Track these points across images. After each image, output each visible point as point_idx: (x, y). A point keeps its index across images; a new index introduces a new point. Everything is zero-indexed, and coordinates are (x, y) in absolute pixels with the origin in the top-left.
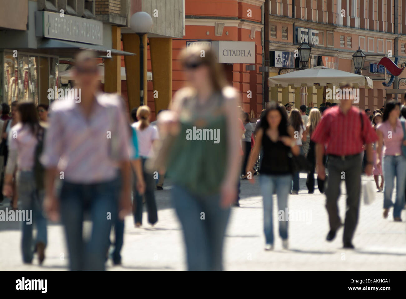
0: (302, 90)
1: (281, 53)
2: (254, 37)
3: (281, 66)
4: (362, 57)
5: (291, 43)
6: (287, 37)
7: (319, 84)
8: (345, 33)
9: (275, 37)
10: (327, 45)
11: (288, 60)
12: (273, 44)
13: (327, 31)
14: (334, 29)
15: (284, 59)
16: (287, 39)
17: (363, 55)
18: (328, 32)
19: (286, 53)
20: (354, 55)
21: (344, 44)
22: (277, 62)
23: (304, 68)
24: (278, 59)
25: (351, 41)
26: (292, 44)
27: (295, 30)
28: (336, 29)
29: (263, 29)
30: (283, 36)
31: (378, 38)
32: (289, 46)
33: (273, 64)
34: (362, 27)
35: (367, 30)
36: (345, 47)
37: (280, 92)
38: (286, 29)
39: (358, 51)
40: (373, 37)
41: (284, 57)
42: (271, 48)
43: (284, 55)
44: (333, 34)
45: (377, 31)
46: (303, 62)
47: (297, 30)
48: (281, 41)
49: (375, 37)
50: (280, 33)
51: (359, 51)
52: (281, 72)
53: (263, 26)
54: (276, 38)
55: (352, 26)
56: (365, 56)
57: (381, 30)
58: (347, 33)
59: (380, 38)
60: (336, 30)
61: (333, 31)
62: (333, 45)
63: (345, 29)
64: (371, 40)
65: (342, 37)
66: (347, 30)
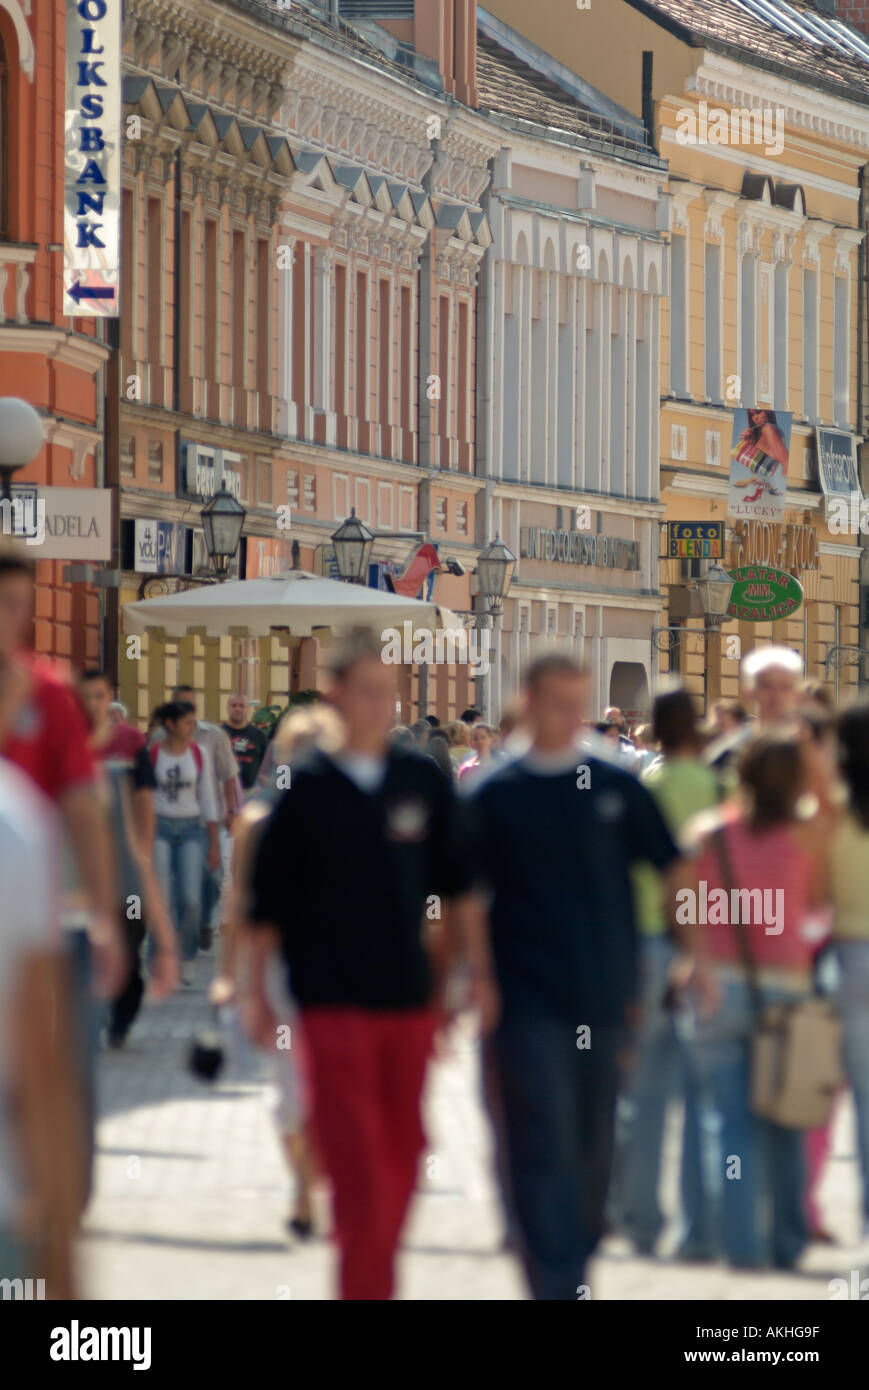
0: (243, 648)
1: (153, 526)
2: (82, 471)
3: (153, 568)
4: (363, 540)
5: (169, 494)
6: (160, 472)
7: (286, 628)
8: (298, 462)
9: (131, 475)
10: (255, 500)
11: (170, 548)
12: (131, 497)
13: (256, 454)
14: (274, 448)
15: (161, 544)
16: (162, 481)
17: (366, 536)
18: (259, 458)
19: (165, 526)
20: (336, 534)
21: (297, 499)
22: (142, 555)
23: (222, 575)
24: (145, 545)
25: (314, 490)
26: (173, 497)
27: (181, 453)
28: (279, 449)
29: (101, 449)
30: (152, 471)
31: (379, 479)
32: (168, 503)
33: (128, 562)
34: (341, 446)
35: (353, 452)
36: (299, 507)
37: (172, 655)
38: (157, 446)
39: (348, 523)
40: (367, 477)
41: (161, 540)
42: (126, 509)
43: (161, 533)
44: (270, 464)
45: (376, 456)
46: (219, 558)
47: (185, 451)
48: (146, 486)
49: (373, 477)
50: (144, 462)
51: (352, 522)
52: (147, 587)
53: (101, 438)
54: (134, 476)
55: (320, 440)
56: (372, 540)
57: (386, 455)
58: (304, 463)
59: (385, 480)
60: (277, 453)
61: (270, 455)
62: (270, 502)
63: (302, 449)
64: (362, 484)
65: (292, 475)
66: (306, 452)
